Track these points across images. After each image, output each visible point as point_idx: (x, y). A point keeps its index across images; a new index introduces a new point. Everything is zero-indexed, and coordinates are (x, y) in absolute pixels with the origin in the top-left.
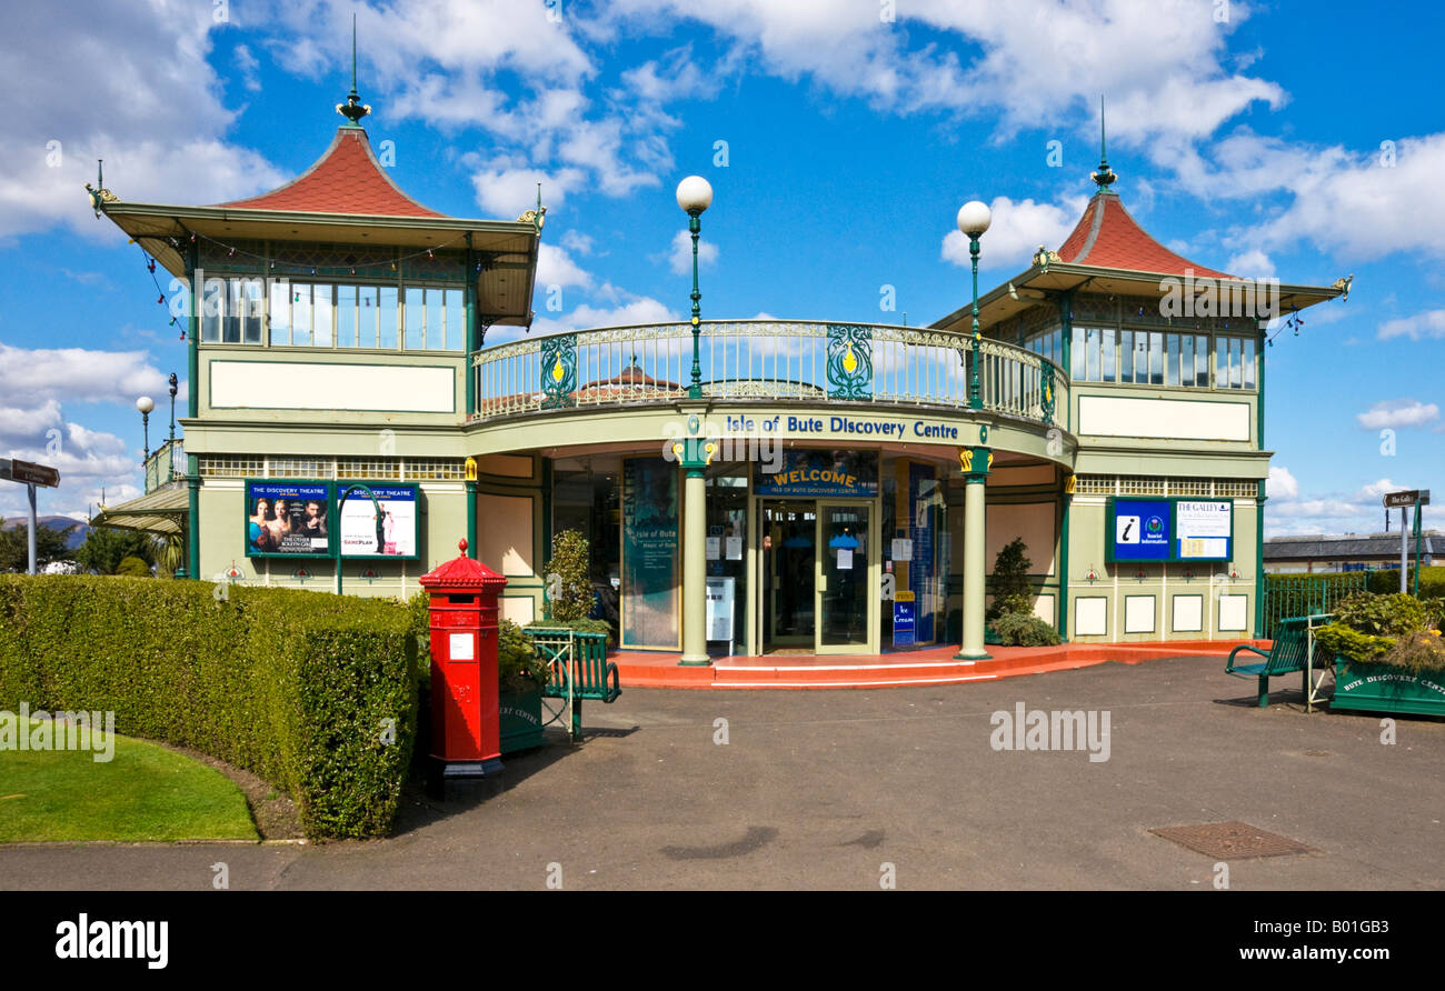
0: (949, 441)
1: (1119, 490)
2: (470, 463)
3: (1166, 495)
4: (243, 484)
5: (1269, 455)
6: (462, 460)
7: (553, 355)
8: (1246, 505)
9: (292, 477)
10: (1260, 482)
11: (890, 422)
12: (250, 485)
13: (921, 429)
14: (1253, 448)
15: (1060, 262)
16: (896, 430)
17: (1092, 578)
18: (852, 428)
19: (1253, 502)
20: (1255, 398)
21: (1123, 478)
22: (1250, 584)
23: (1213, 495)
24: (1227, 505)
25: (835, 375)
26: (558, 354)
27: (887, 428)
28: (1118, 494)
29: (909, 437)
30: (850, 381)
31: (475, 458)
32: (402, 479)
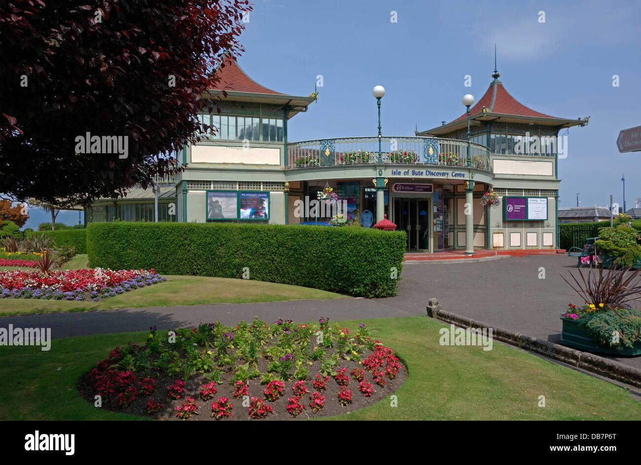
0: (462, 178)
1: (507, 194)
2: (287, 184)
3: (524, 195)
4: (205, 192)
5: (560, 181)
6: (284, 183)
7: (325, 146)
8: (552, 199)
9: (222, 189)
10: (556, 191)
11: (444, 172)
12: (208, 191)
13: (454, 174)
14: (554, 178)
15: (490, 112)
16: (446, 174)
17: (498, 226)
18: (432, 174)
19: (554, 198)
20: (554, 160)
21: (509, 190)
22: (553, 228)
23: (540, 196)
24: (546, 199)
25: (426, 155)
26: (327, 146)
27: (444, 174)
28: (507, 195)
29: (450, 177)
30: (431, 157)
31: (289, 182)
32: (262, 190)
